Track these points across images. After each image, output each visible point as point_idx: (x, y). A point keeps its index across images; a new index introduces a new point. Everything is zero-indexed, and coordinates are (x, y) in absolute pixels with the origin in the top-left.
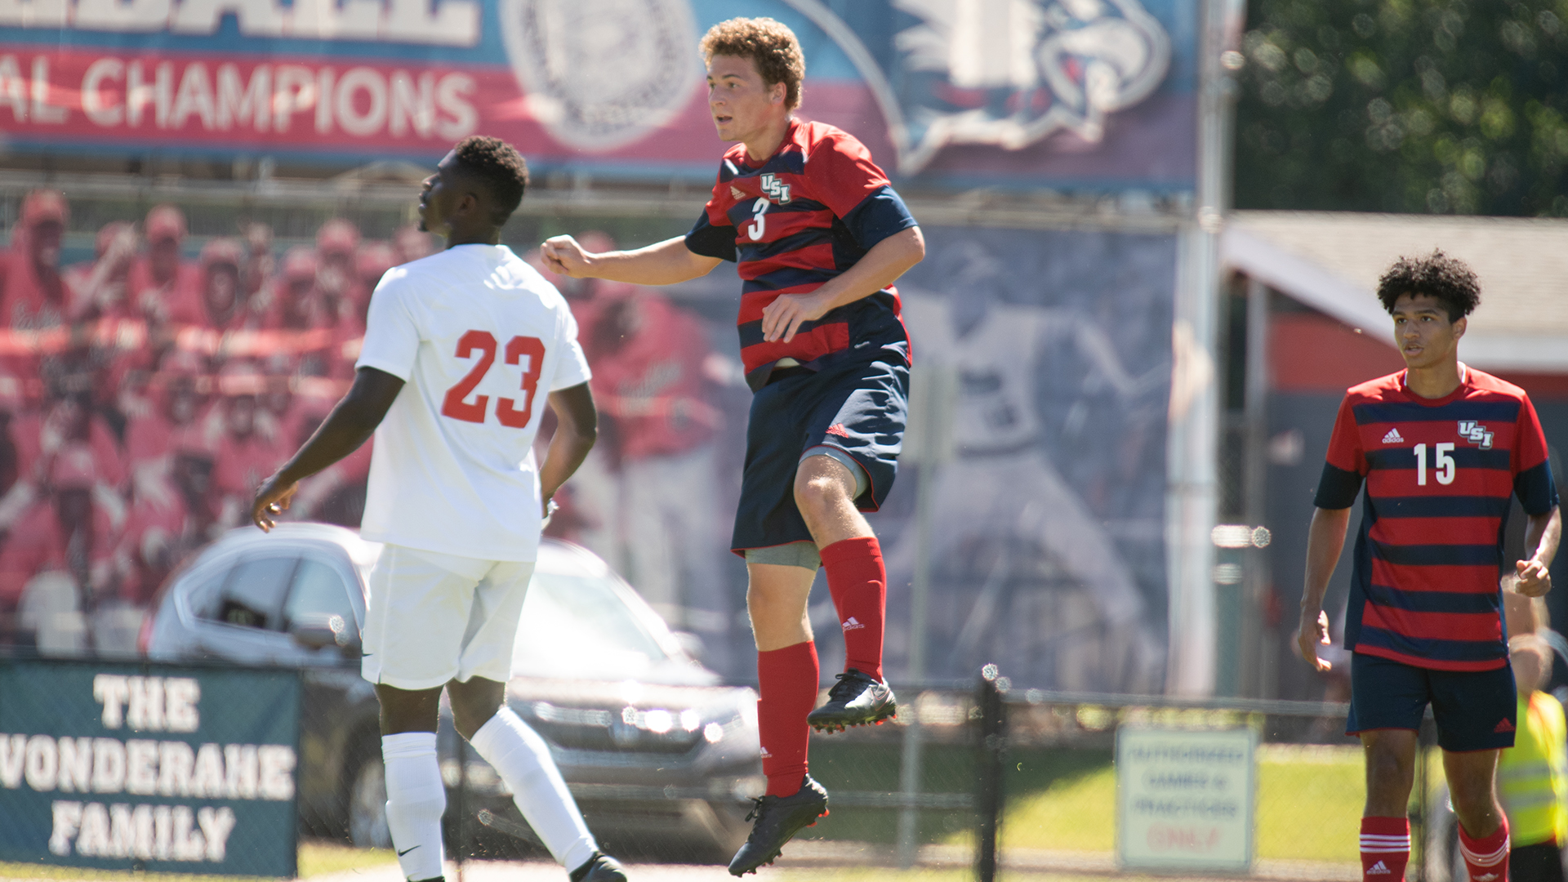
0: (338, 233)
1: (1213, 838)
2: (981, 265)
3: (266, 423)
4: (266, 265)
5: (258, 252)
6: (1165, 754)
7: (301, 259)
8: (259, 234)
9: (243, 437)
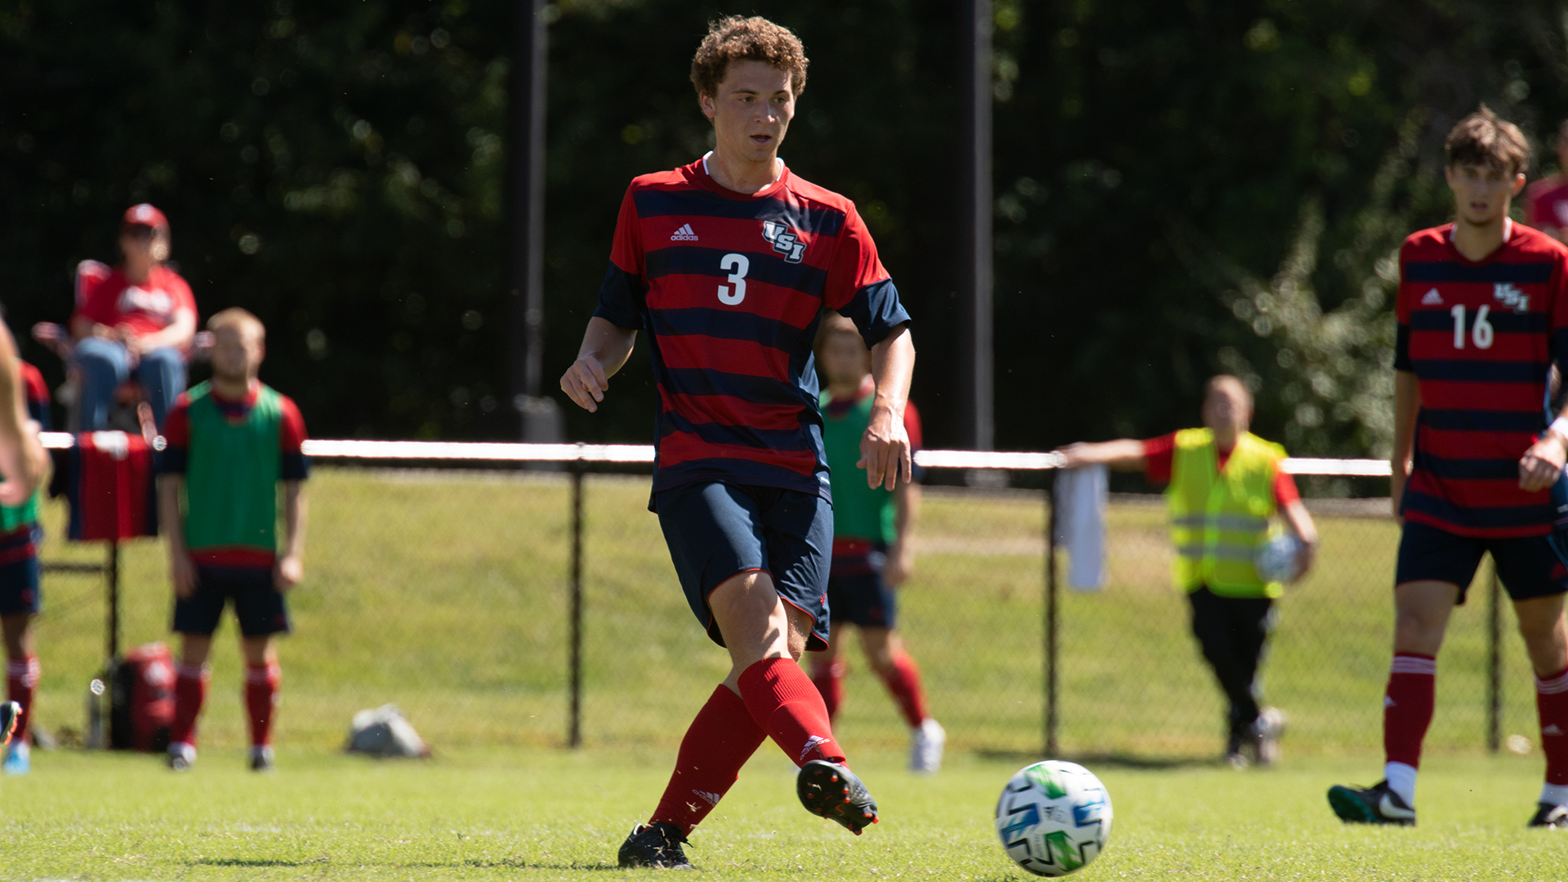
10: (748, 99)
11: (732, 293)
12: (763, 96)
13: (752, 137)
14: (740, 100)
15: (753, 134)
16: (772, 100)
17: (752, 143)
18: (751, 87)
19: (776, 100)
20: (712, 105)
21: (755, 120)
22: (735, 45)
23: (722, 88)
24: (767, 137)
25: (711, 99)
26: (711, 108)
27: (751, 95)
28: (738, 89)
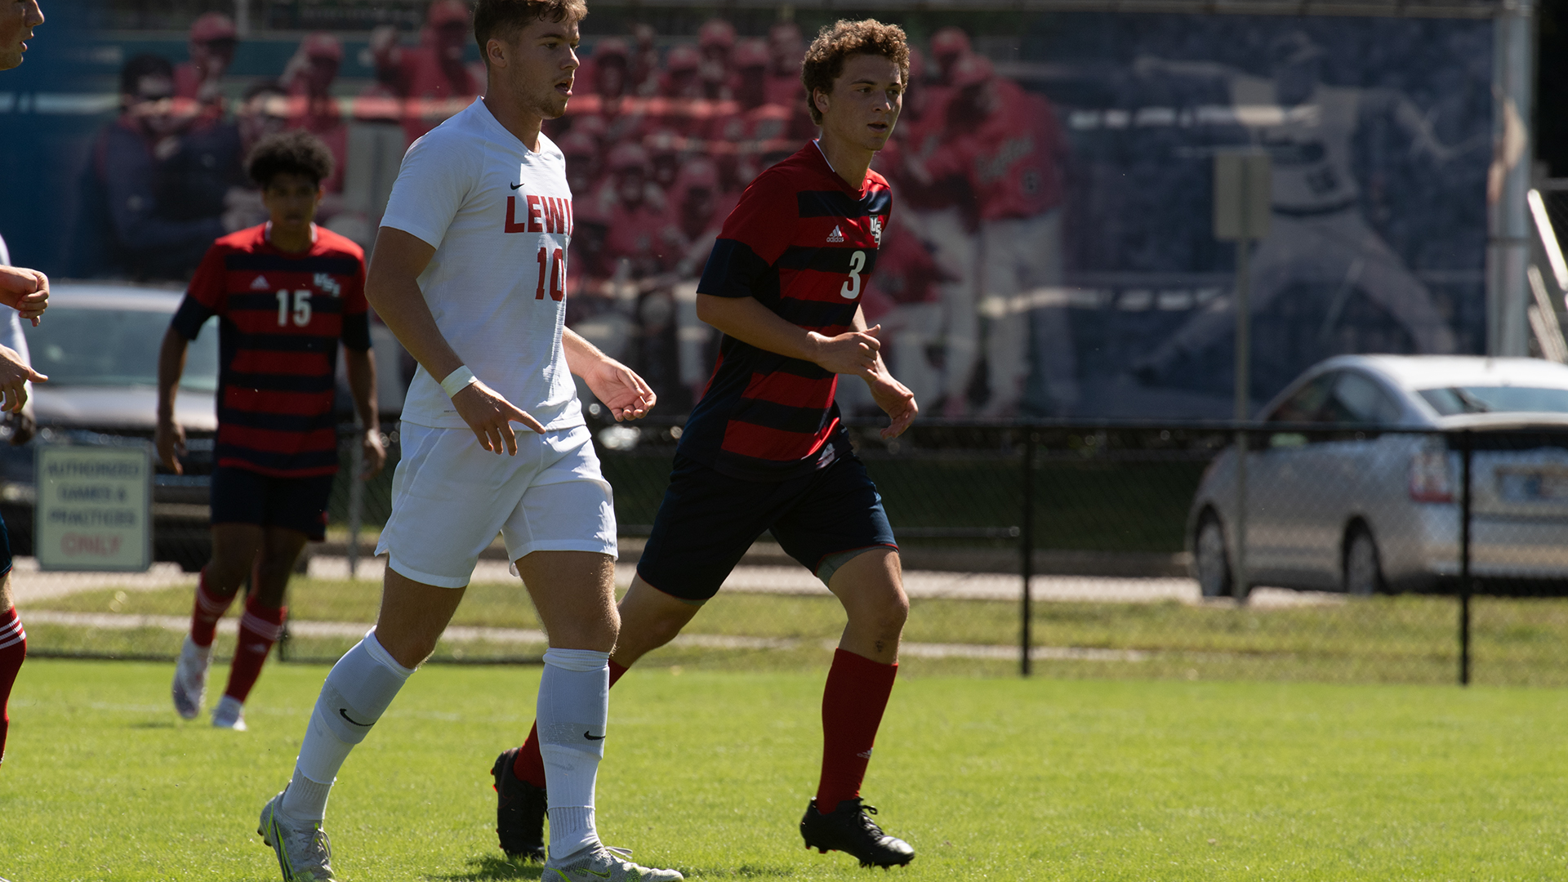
0: (718, 30)
1: (116, 542)
2: (1307, 50)
3: (653, 193)
4: (652, 57)
5: (644, 47)
6: (75, 468)
7: (683, 53)
8: (645, 32)
9: (632, 206)
10: (867, 90)
11: (850, 288)
12: (880, 87)
13: (869, 125)
14: (858, 90)
15: (872, 122)
16: (887, 91)
17: (870, 130)
18: (870, 78)
19: (891, 92)
20: (827, 101)
21: (874, 109)
22: (851, 40)
23: (838, 82)
24: (884, 126)
25: (825, 96)
26: (826, 104)
27: (869, 85)
28: (857, 80)
